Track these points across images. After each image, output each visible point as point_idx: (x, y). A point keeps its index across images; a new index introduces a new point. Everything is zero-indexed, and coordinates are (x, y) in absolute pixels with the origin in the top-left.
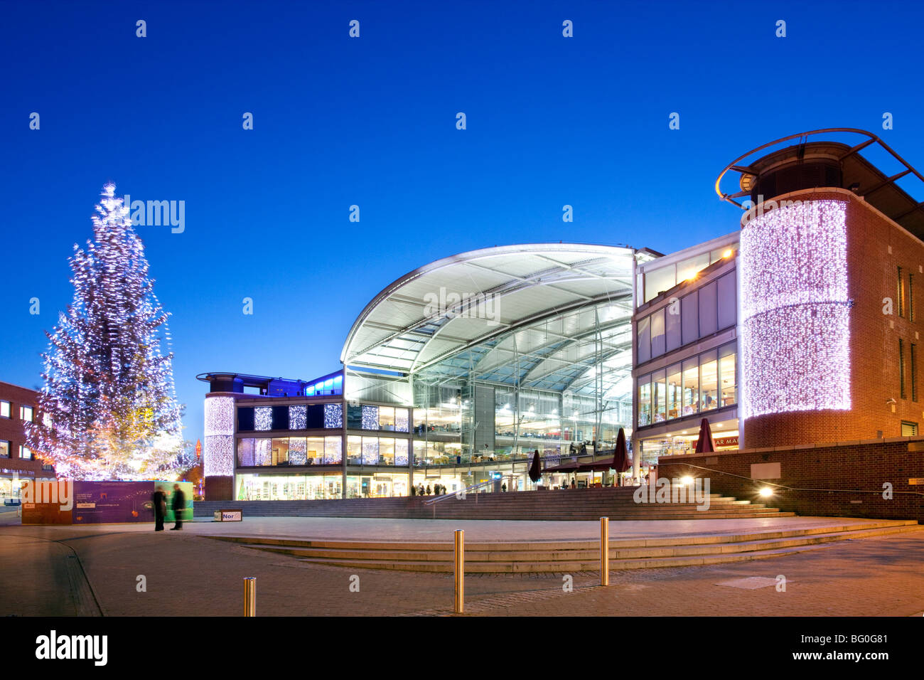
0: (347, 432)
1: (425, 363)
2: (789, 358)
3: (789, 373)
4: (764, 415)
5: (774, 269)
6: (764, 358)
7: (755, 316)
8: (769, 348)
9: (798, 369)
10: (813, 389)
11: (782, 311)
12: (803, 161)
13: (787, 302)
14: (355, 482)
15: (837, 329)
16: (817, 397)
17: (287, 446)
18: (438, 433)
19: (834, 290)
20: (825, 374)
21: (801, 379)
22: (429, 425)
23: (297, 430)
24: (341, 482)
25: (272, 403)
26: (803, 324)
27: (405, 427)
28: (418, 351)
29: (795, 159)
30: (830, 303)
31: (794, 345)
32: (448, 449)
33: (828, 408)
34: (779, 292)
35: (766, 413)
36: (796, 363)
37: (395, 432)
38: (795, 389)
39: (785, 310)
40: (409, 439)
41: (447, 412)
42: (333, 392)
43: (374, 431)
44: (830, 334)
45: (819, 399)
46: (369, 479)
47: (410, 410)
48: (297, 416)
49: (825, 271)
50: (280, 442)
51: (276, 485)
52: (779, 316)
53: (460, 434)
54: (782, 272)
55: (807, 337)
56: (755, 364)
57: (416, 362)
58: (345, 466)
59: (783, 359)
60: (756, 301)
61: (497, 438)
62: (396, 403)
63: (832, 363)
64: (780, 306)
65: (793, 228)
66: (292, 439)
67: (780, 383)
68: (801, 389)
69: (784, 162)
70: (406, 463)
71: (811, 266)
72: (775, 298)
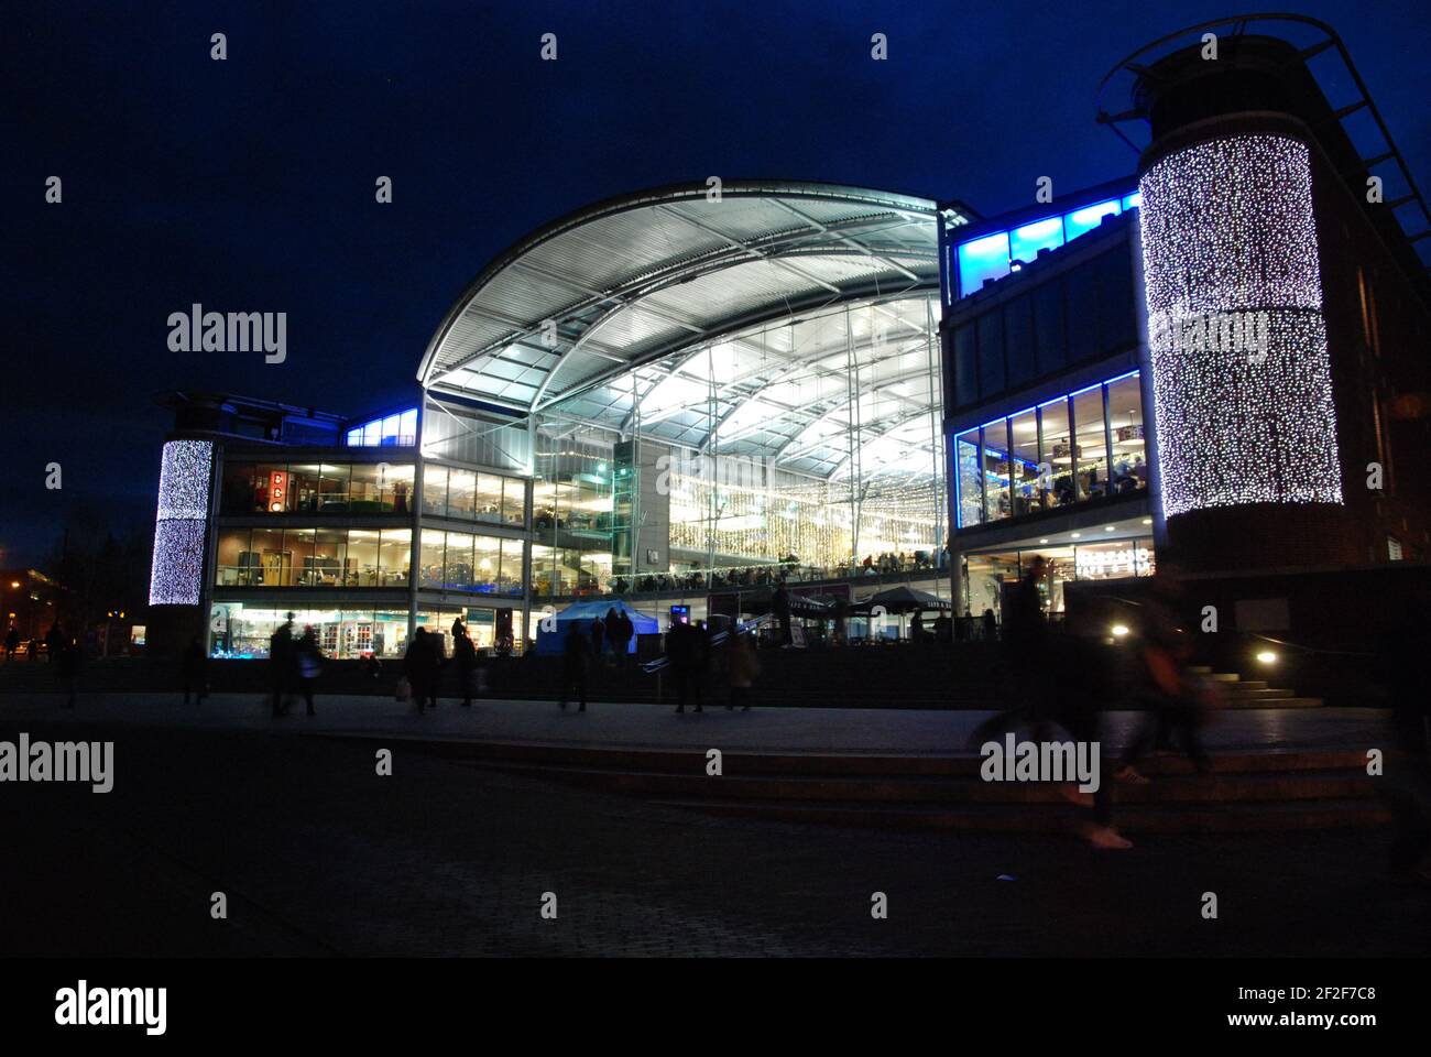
0: (421, 522)
1: (557, 394)
12: (1233, 65)
17: (311, 546)
18: (575, 533)
22: (560, 516)
23: (332, 515)
27: (519, 516)
28: (548, 371)
32: (586, 563)
37: (501, 526)
40: (525, 541)
41: (590, 491)
43: (467, 522)
47: (529, 483)
50: (295, 537)
53: (611, 535)
57: (542, 391)
58: (412, 592)
61: (672, 546)
62: (507, 468)
66: (322, 533)
70: (518, 589)
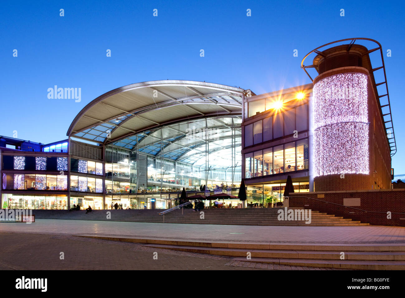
0: (70, 173)
2: (343, 148)
3: (343, 155)
4: (330, 175)
5: (336, 104)
6: (330, 147)
7: (325, 126)
8: (333, 142)
9: (348, 153)
10: (355, 163)
11: (340, 124)
12: (349, 53)
13: (342, 120)
14: (74, 201)
15: (364, 136)
16: (356, 168)
17: (34, 179)
18: (119, 177)
19: (363, 116)
20: (359, 157)
21: (349, 158)
22: (114, 173)
23: (41, 171)
24: (67, 200)
25: (25, 154)
26: (350, 132)
27: (101, 173)
29: (345, 51)
30: (361, 123)
31: (346, 142)
32: (122, 185)
33: (361, 173)
34: (339, 115)
35: (331, 174)
36: (347, 150)
37: (95, 175)
38: (346, 163)
39: (341, 124)
40: (103, 179)
41: (123, 166)
42: (62, 151)
43: (85, 173)
44: (361, 138)
45: (357, 168)
46: (82, 199)
47: (104, 164)
48: (41, 163)
49: (360, 107)
50: (28, 177)
51: (27, 201)
52: (339, 127)
53: (130, 178)
54: (340, 105)
55: (352, 138)
56: (325, 150)
58: (69, 192)
59: (340, 148)
60: (326, 119)
61: (148, 181)
63: (362, 152)
64: (339, 122)
65: (346, 85)
66: (37, 175)
67: (339, 160)
68: (349, 163)
69: (340, 52)
70: (101, 192)
71: (354, 104)
72: (336, 118)
